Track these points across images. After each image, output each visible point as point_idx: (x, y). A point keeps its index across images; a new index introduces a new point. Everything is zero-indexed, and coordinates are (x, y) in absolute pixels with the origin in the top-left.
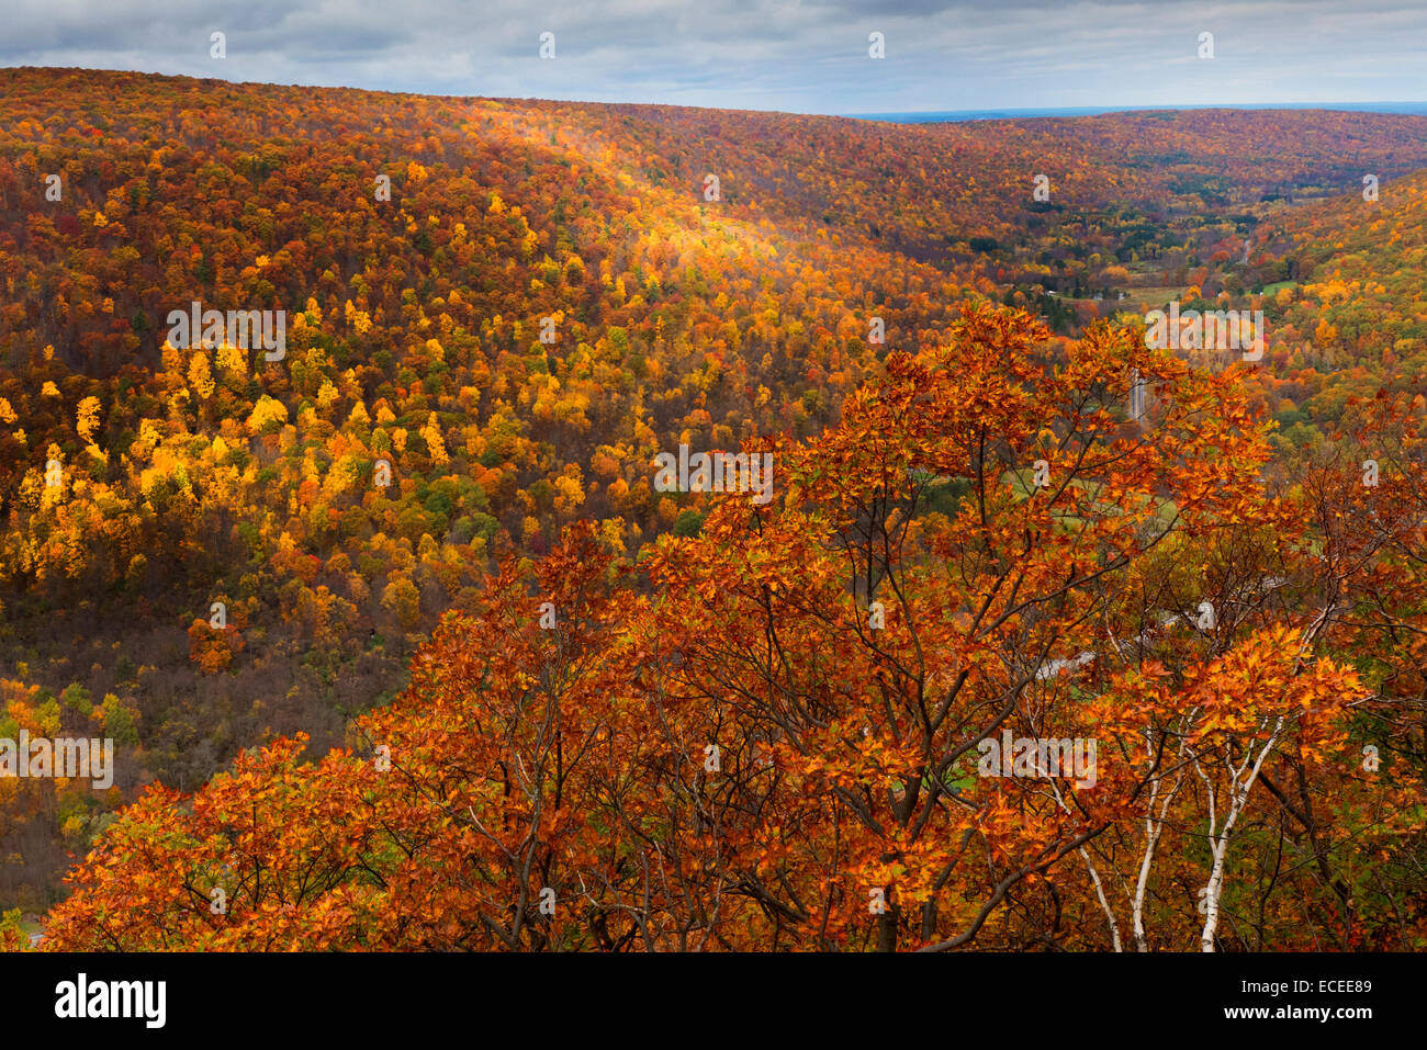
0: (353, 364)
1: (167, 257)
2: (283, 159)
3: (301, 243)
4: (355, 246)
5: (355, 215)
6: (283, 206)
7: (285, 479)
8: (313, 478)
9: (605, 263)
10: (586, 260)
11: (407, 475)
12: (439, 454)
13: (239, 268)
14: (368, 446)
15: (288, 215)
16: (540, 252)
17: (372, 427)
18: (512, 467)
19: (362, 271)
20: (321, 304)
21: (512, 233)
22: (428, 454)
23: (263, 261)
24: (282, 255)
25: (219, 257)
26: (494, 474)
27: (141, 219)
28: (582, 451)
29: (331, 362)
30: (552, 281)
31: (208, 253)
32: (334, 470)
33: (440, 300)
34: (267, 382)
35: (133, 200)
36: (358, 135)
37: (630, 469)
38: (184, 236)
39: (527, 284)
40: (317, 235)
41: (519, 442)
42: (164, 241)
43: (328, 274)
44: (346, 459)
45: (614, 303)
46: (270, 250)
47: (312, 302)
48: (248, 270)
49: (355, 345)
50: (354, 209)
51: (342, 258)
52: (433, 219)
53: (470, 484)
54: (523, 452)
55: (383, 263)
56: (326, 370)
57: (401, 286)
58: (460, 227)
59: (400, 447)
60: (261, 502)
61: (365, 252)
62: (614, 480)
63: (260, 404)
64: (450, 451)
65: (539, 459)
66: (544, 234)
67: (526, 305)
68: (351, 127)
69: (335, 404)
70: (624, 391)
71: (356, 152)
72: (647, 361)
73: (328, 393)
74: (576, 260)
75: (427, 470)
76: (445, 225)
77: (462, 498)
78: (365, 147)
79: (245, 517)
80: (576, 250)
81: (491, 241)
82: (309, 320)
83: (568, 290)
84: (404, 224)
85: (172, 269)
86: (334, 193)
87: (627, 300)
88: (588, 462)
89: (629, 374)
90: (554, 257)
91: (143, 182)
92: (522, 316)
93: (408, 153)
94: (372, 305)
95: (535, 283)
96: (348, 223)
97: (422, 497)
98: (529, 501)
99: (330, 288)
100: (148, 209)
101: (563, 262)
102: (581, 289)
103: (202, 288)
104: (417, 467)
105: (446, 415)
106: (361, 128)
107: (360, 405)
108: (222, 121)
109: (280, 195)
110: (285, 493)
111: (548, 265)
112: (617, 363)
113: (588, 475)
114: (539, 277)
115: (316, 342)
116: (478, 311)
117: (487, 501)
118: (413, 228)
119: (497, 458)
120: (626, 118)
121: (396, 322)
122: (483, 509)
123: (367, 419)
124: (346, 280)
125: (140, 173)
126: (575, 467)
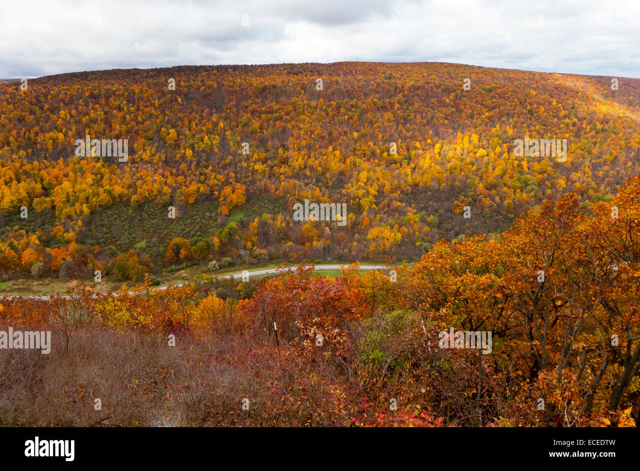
0: (506, 143)
1: (462, 111)
2: (496, 88)
3: (498, 110)
4: (512, 112)
5: (513, 104)
6: (494, 100)
7: (483, 170)
8: (491, 171)
9: (585, 121)
10: (579, 120)
11: (515, 173)
12: (526, 169)
13: (480, 115)
14: (506, 164)
15: (495, 102)
16: (565, 117)
17: (509, 159)
18: (546, 175)
19: (513, 118)
20: (500, 126)
21: (558, 111)
22: (523, 169)
23: (487, 114)
24: (492, 113)
25: (476, 112)
26: (540, 176)
27: (458, 101)
28: (567, 173)
29: (500, 142)
30: (567, 125)
31: (473, 111)
32: (497, 169)
33: (533, 128)
34: (483, 145)
35: (456, 96)
36: (518, 82)
37: (581, 180)
38: (467, 106)
39: (559, 125)
40: (502, 108)
41: (549, 168)
42: (462, 107)
43: (503, 119)
44: (500, 167)
45: (585, 133)
46: (489, 111)
47: (498, 126)
48: (482, 116)
49: (508, 138)
50: (513, 102)
51: (508, 115)
52: (535, 106)
53: (533, 178)
54: (549, 172)
55: (519, 117)
56: (499, 144)
57: (523, 123)
58: (542, 109)
59: (515, 166)
60: (476, 175)
61: (514, 114)
62: (575, 182)
63: (480, 150)
64: (529, 169)
65: (554, 174)
66: (567, 112)
67: (558, 131)
68: (516, 80)
69: (500, 152)
70: (584, 158)
71: (516, 87)
72: (593, 150)
73: (498, 149)
74: (575, 120)
75: (521, 173)
76: (538, 108)
77: (530, 181)
78: (519, 86)
79: (472, 178)
80: (576, 117)
81: (551, 113)
82: (496, 130)
83: (571, 128)
84: (526, 107)
85: (463, 114)
86: (509, 97)
87: (590, 132)
88: (569, 177)
89: (586, 153)
90: (569, 118)
91: (459, 92)
92: (556, 134)
93: (531, 87)
94: (514, 127)
95: (562, 125)
96: (511, 106)
97: (519, 180)
98: (549, 185)
99: (503, 122)
100: (460, 99)
101: (572, 120)
102: (576, 128)
103: (470, 119)
104: (519, 172)
105: (529, 159)
106: (519, 80)
107: (506, 153)
108: (482, 77)
109: (494, 97)
110: (483, 174)
111: (567, 121)
112: (583, 150)
113: (568, 180)
114: (563, 124)
115: (498, 136)
116: (543, 132)
117: (537, 183)
118: (529, 108)
119: (543, 172)
120: (599, 80)
121: (520, 133)
122: (535, 185)
123: (507, 157)
124: (508, 120)
125: (459, 89)
126: (565, 177)
